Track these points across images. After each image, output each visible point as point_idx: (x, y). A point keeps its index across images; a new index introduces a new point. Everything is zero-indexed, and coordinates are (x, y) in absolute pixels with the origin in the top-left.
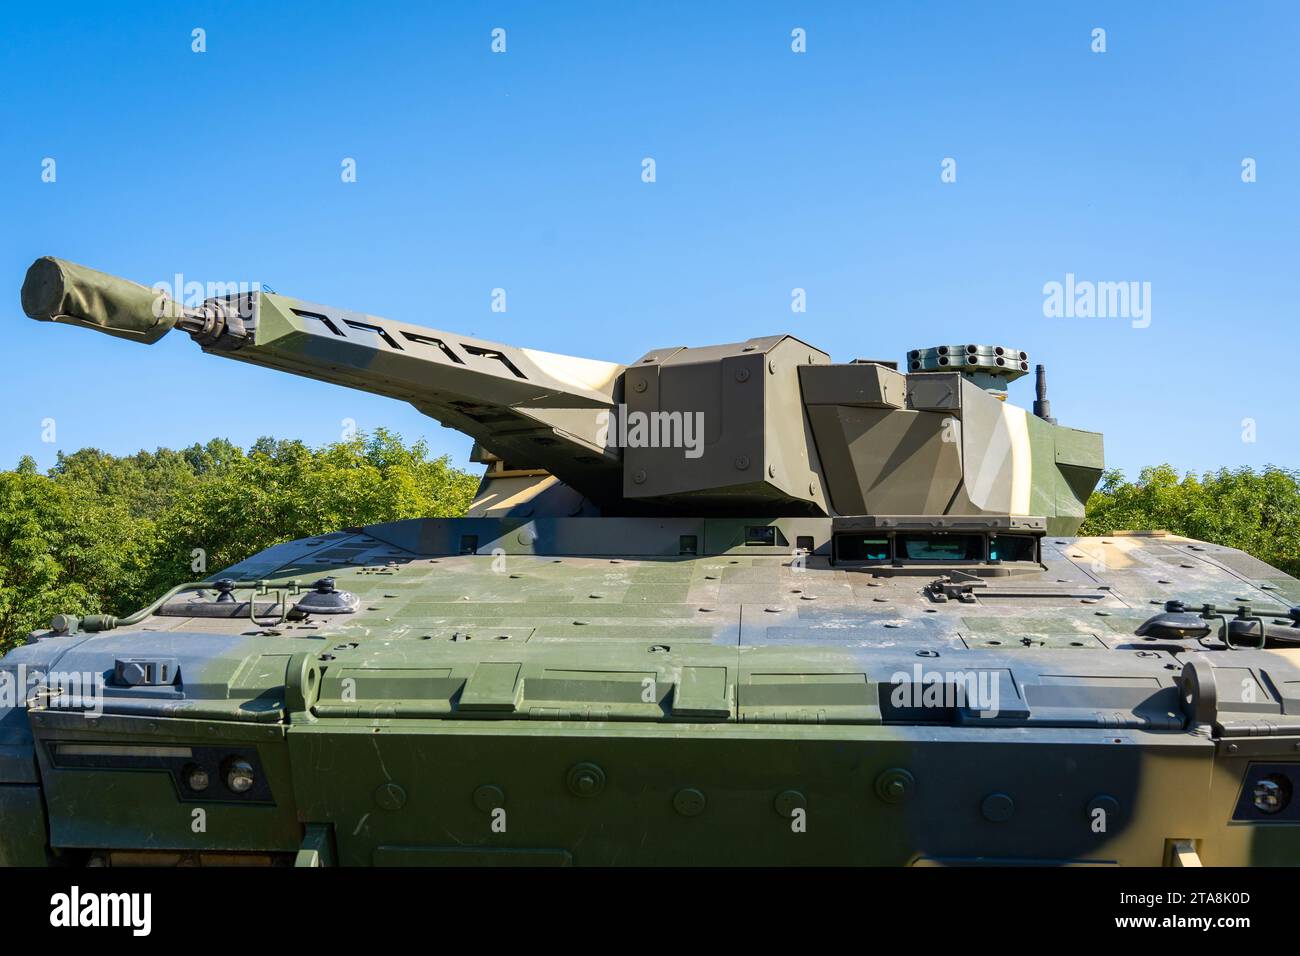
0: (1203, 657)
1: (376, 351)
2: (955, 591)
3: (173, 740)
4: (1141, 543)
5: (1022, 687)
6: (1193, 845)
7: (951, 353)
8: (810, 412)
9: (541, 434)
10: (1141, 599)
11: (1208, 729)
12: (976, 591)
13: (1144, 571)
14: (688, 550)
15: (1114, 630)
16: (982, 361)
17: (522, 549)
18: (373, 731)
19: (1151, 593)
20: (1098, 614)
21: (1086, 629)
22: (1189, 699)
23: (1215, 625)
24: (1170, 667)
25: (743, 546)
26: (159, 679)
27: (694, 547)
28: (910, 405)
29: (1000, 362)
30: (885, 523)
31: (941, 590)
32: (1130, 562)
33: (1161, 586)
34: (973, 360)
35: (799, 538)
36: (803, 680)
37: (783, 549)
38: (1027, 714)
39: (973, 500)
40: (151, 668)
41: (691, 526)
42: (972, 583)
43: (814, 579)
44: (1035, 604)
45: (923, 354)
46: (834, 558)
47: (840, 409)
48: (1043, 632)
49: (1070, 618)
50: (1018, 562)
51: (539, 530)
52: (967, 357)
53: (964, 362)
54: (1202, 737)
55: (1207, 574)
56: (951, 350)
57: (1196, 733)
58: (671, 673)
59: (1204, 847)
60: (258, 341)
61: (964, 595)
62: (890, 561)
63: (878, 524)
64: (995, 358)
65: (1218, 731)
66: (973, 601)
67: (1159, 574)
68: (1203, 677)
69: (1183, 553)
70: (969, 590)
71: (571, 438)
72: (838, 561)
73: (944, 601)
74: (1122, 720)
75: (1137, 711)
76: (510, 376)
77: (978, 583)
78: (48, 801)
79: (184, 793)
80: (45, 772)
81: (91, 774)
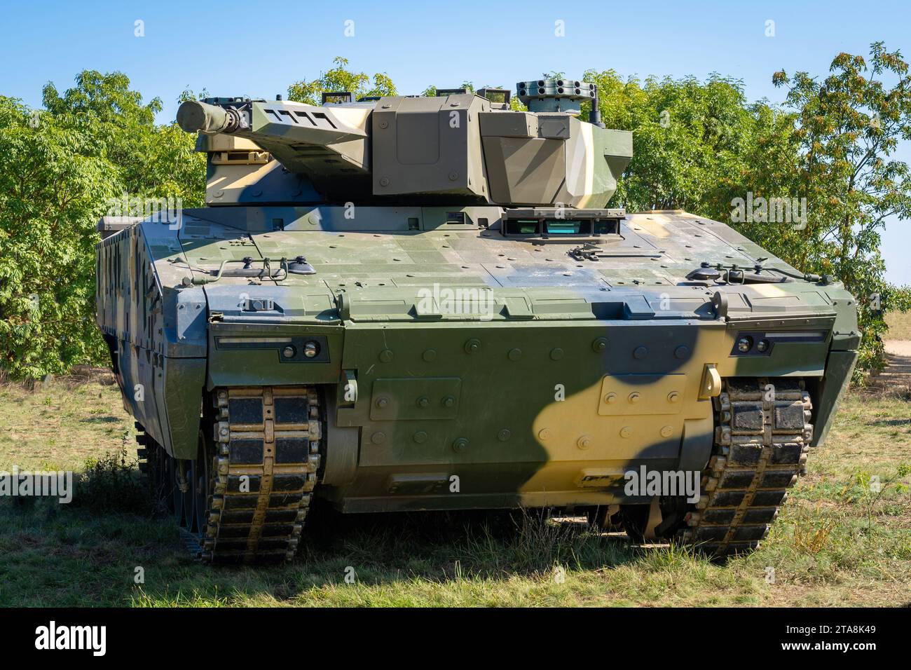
0: (719, 289)
1: (291, 126)
2: (587, 255)
3: (285, 335)
4: (668, 218)
5: (650, 303)
6: (714, 366)
7: (547, 86)
8: (484, 141)
9: (333, 158)
10: (680, 257)
11: (723, 318)
12: (597, 254)
13: (676, 239)
14: (413, 227)
15: (673, 275)
16: (567, 91)
17: (313, 227)
18: (382, 328)
19: (684, 253)
20: (662, 267)
21: (660, 275)
22: (717, 306)
23: (723, 273)
24: (708, 293)
25: (446, 224)
26: (269, 308)
27: (417, 225)
28: (540, 135)
29: (578, 92)
30: (540, 214)
31: (579, 254)
32: (666, 233)
33: (688, 249)
34: (561, 91)
35: (479, 219)
36: (559, 302)
37: (470, 226)
38: (654, 314)
39: (569, 191)
40: (265, 303)
41: (414, 212)
42: (595, 250)
43: (504, 246)
45: (528, 85)
46: (504, 233)
47: (502, 139)
48: (641, 277)
49: (650, 269)
50: (609, 234)
51: (322, 213)
52: (557, 88)
53: (555, 92)
54: (721, 321)
55: (709, 241)
56: (547, 83)
57: (719, 320)
58: (502, 300)
59: (719, 367)
60: (254, 130)
61: (592, 256)
62: (539, 235)
63: (536, 214)
64: (575, 89)
65: (727, 319)
66: (597, 260)
67: (684, 241)
68: (723, 297)
69: (694, 227)
70: (593, 254)
71: (349, 160)
72: (506, 234)
73: (583, 260)
74: (691, 316)
75: (696, 312)
76: (330, 128)
77: (598, 250)
78: (210, 365)
79: (283, 359)
80: (212, 351)
81: (236, 352)
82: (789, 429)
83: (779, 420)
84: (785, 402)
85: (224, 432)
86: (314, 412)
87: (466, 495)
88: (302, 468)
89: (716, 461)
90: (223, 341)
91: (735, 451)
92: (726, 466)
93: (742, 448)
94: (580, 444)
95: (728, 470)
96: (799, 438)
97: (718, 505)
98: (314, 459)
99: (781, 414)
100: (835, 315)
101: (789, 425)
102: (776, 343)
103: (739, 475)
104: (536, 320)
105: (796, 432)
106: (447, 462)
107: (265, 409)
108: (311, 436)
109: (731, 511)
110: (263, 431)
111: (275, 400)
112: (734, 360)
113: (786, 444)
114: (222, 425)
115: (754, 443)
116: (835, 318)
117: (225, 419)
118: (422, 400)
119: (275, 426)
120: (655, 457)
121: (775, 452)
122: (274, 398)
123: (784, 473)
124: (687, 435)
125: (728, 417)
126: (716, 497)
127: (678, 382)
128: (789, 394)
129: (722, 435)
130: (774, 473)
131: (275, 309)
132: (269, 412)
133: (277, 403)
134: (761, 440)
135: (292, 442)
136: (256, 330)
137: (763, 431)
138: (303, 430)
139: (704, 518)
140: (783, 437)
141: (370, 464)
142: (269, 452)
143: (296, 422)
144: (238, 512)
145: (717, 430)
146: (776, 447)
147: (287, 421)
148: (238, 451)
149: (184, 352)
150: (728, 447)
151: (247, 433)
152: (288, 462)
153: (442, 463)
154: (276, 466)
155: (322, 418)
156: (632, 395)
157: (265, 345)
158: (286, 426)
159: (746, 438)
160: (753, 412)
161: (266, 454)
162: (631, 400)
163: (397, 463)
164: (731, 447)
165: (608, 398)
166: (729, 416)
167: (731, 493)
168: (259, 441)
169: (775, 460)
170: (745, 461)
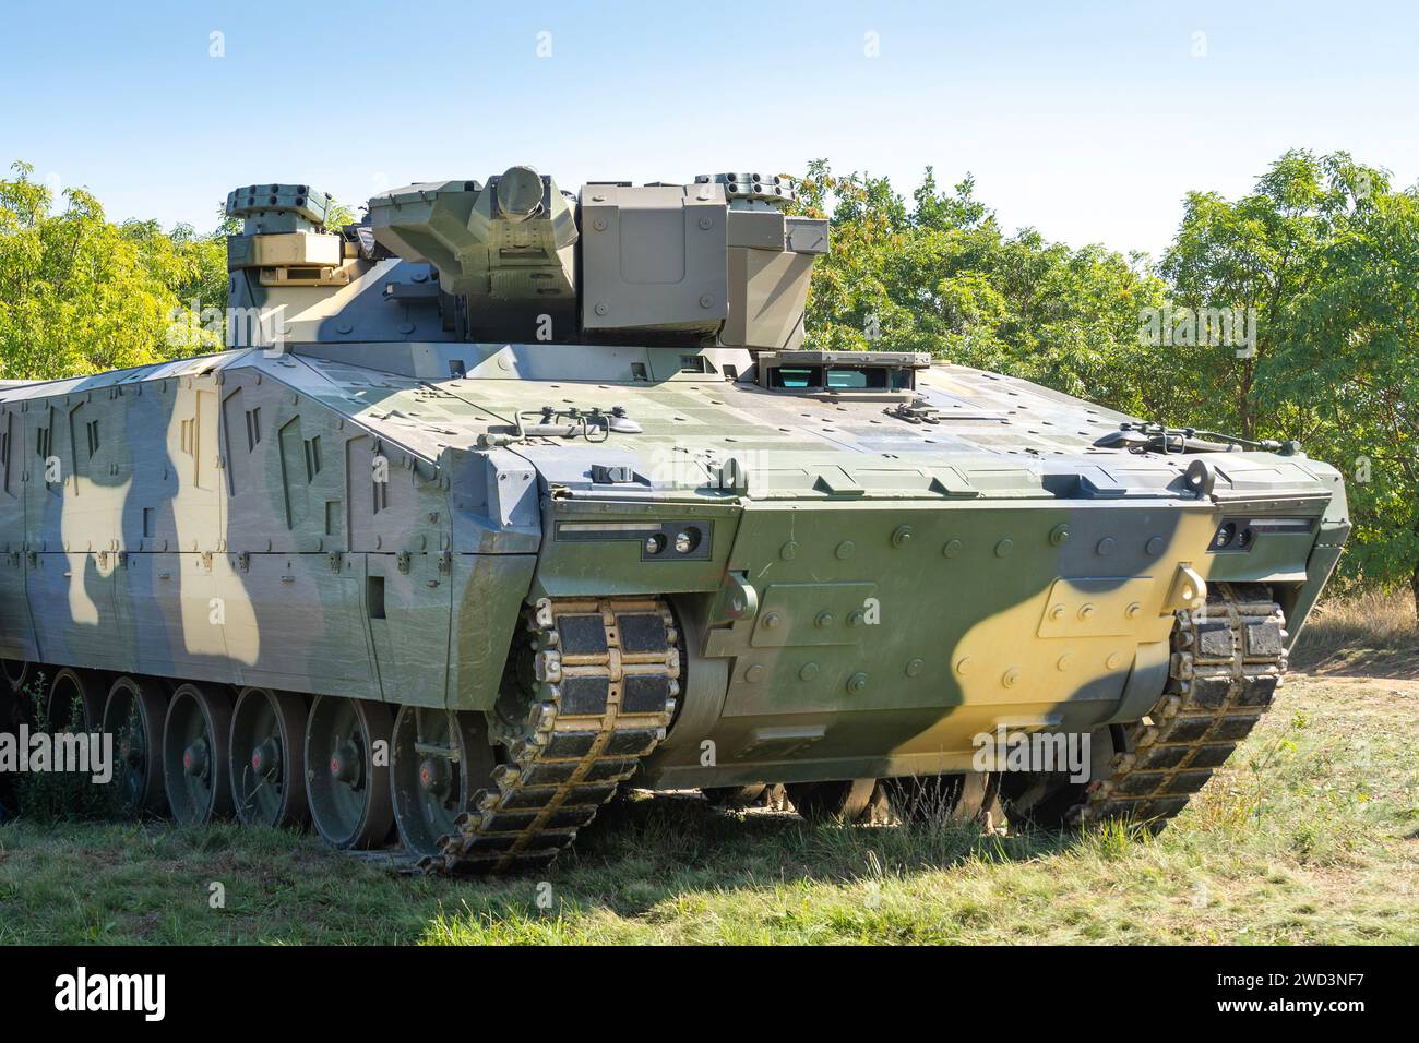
2: (921, 415)
3: (657, 518)
6: (1189, 566)
7: (739, 181)
11: (1208, 498)
14: (639, 376)
16: (766, 190)
17: (507, 375)
22: (1197, 481)
24: (1171, 463)
25: (680, 373)
26: (628, 479)
27: (643, 373)
28: (789, 247)
31: (910, 414)
34: (758, 189)
35: (724, 366)
36: (997, 474)
37: (713, 377)
38: (1126, 491)
40: (620, 471)
41: (637, 354)
44: (975, 425)
46: (769, 386)
51: (517, 355)
52: (753, 185)
53: (750, 190)
56: (739, 178)
57: (1205, 500)
59: (1193, 567)
62: (823, 389)
65: (1214, 499)
66: (937, 423)
68: (1211, 467)
72: (771, 387)
73: (919, 423)
75: (1170, 489)
78: (541, 566)
79: (646, 556)
80: (548, 544)
81: (583, 545)
82: (1264, 655)
83: (1252, 642)
84: (1256, 618)
85: (554, 666)
86: (672, 635)
87: (822, 760)
88: (652, 719)
89: (1168, 702)
90: (563, 528)
91: (1197, 686)
92: (1179, 710)
93: (1208, 683)
94: (1006, 681)
95: (1181, 716)
96: (1273, 669)
97: (1150, 768)
98: (671, 705)
99: (1254, 635)
100: (1330, 494)
101: (1264, 651)
102: (1261, 534)
103: (1193, 721)
104: (981, 499)
105: (1272, 659)
106: (835, 710)
107: (608, 631)
108: (669, 671)
109: (1158, 776)
110: (606, 664)
111: (620, 617)
112: (1211, 556)
113: (1260, 677)
114: (551, 655)
115: (1220, 675)
116: (1330, 499)
117: (553, 648)
118: (824, 616)
119: (624, 656)
120: (1092, 698)
121: (1245, 688)
122: (616, 615)
123: (1248, 718)
124: (1139, 666)
125: (1190, 638)
126: (1151, 755)
127: (1145, 588)
128: (1260, 607)
129: (1182, 665)
130: (1235, 719)
131: (634, 481)
132: (612, 636)
133: (622, 622)
134: (1229, 671)
135: (647, 681)
136: (616, 511)
137: (1232, 659)
138: (658, 663)
139: (1122, 786)
140: (1254, 667)
141: (736, 713)
142: (615, 695)
143: (651, 650)
144: (537, 790)
145: (1173, 658)
146: (1248, 681)
147: (640, 649)
148: (574, 696)
149: (507, 545)
150: (1187, 681)
151: (585, 667)
152: (640, 711)
153: (828, 710)
154: (620, 718)
155: (681, 644)
156: (1085, 608)
157: (622, 535)
158: (637, 656)
159: (1212, 669)
160: (1221, 632)
161: (611, 699)
162: (1083, 615)
163: (773, 711)
164: (1193, 682)
165: (1055, 613)
166: (1192, 638)
167: (1173, 749)
168: (602, 680)
169: (1242, 701)
170: (1208, 701)
